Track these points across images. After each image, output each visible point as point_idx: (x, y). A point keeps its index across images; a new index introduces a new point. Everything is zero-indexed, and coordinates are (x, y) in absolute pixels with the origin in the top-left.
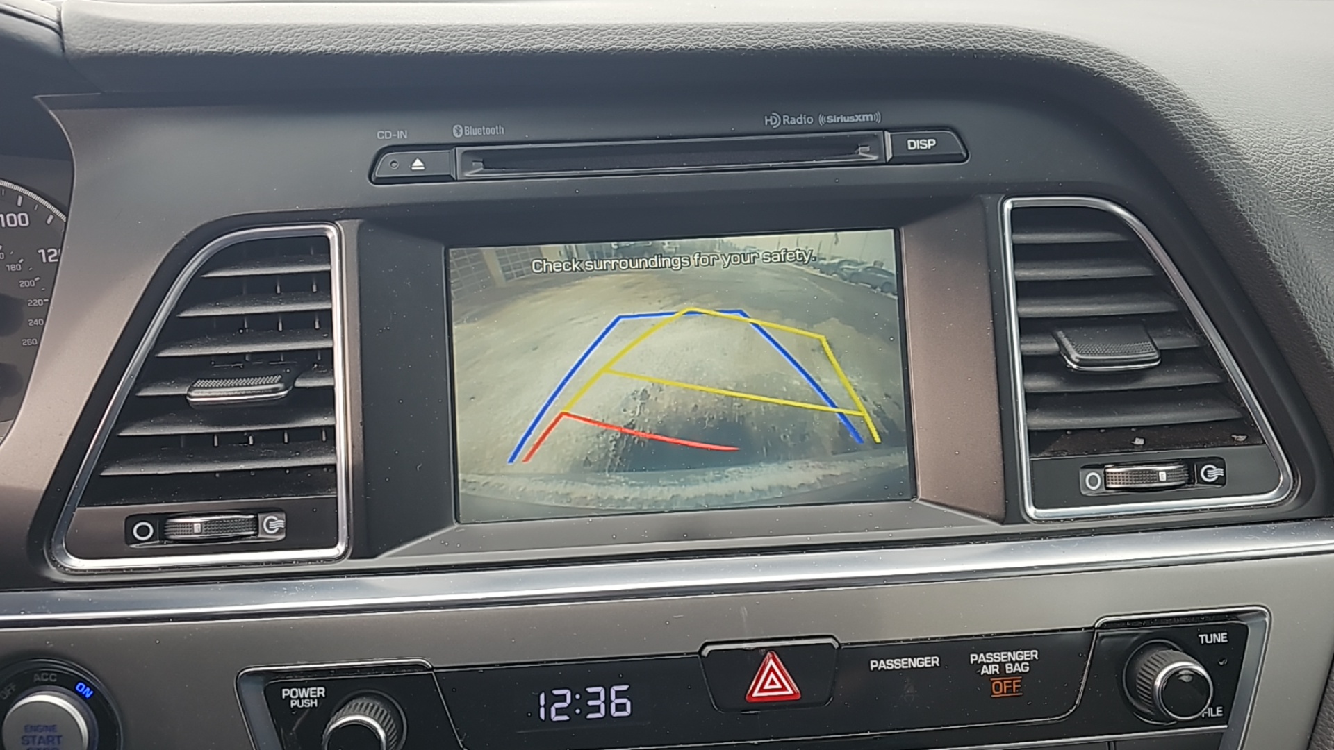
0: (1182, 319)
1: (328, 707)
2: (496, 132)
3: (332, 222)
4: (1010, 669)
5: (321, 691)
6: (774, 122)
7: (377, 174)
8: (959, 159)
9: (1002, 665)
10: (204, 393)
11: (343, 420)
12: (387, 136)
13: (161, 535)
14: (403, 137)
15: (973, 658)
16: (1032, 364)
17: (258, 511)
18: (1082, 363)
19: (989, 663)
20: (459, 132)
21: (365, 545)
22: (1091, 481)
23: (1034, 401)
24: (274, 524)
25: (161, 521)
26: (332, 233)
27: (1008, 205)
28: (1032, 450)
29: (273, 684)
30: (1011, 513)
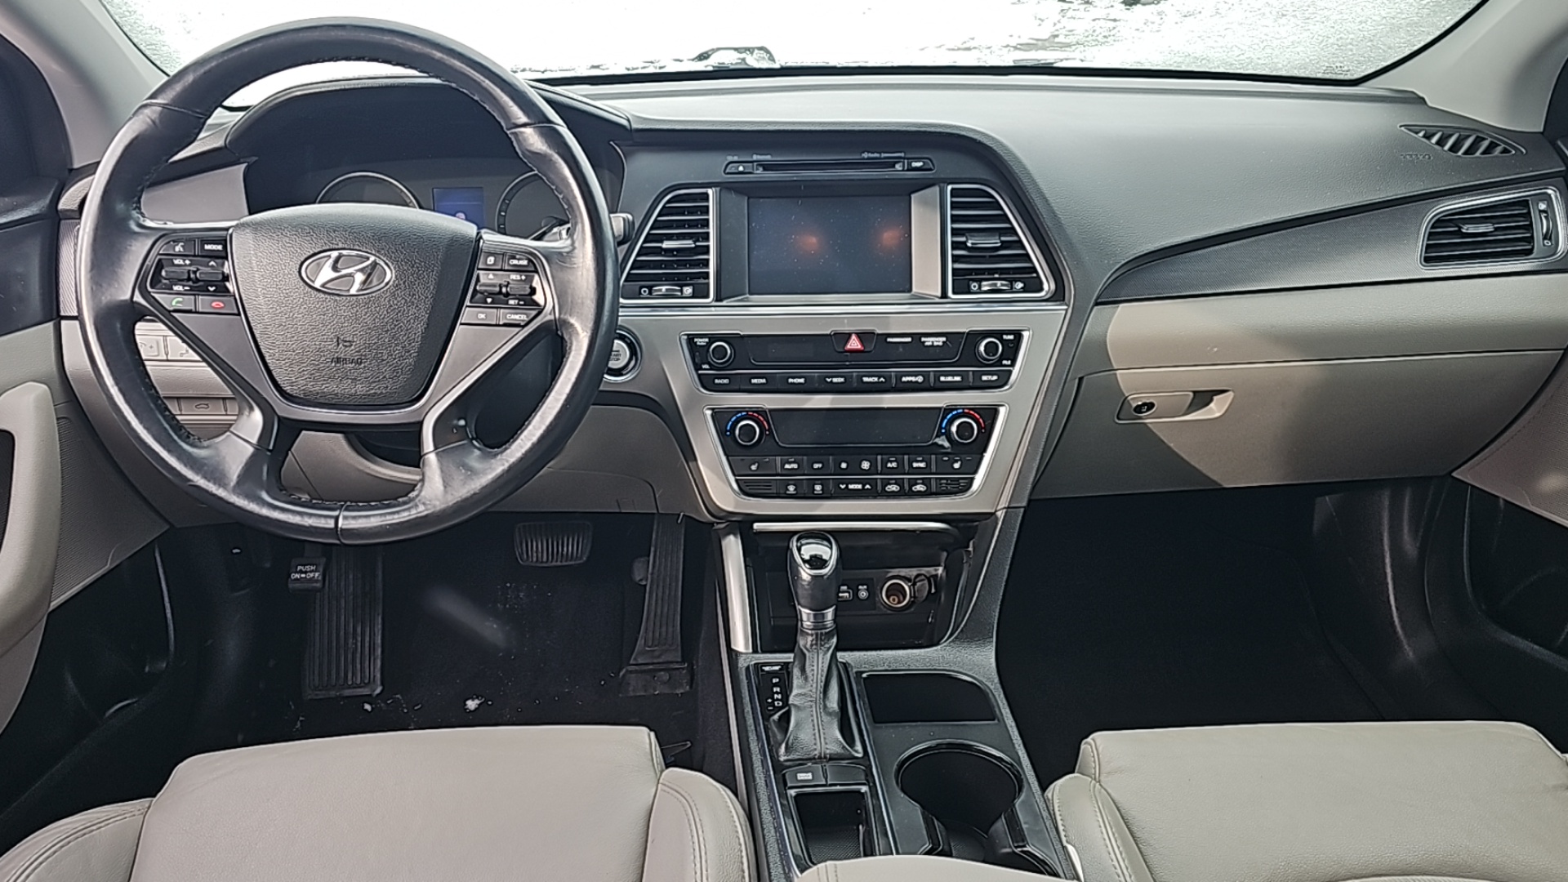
0: (1013, 231)
1: (709, 344)
2: (768, 157)
3: (710, 187)
4: (935, 344)
5: (707, 340)
6: (865, 155)
7: (727, 171)
8: (930, 170)
9: (933, 342)
10: (666, 245)
11: (712, 257)
12: (730, 158)
13: (650, 293)
14: (736, 158)
15: (923, 339)
16: (955, 246)
17: (682, 286)
18: (972, 244)
19: (928, 341)
20: (755, 157)
21: (719, 298)
22: (974, 286)
23: (956, 259)
24: (688, 290)
25: (650, 288)
26: (710, 191)
27: (950, 187)
28: (953, 275)
29: (691, 339)
30: (944, 295)
